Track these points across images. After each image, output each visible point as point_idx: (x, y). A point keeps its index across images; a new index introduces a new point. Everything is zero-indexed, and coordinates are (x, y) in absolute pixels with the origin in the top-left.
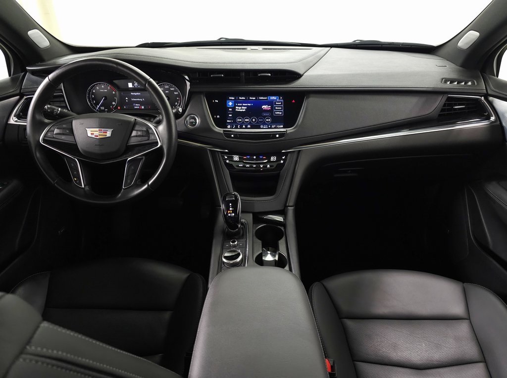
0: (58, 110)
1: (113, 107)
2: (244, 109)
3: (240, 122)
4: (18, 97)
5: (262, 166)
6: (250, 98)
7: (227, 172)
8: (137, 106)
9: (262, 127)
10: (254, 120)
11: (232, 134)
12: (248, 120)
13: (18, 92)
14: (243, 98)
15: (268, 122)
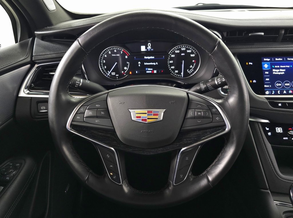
0: (80, 81)
1: (124, 72)
2: (282, 72)
3: (279, 86)
4: (28, 66)
6: (288, 59)
7: (269, 146)
8: (149, 71)
11: (280, 103)
12: (289, 84)
13: (29, 59)
14: (280, 59)
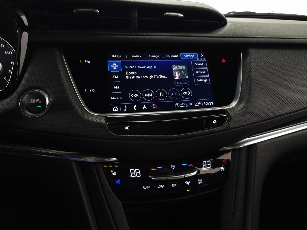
3: (135, 98)
5: (188, 184)
6: (150, 56)
7: (118, 204)
9: (177, 105)
10: (161, 94)
11: (127, 125)
12: (151, 95)
14: (137, 56)
15: (187, 96)
